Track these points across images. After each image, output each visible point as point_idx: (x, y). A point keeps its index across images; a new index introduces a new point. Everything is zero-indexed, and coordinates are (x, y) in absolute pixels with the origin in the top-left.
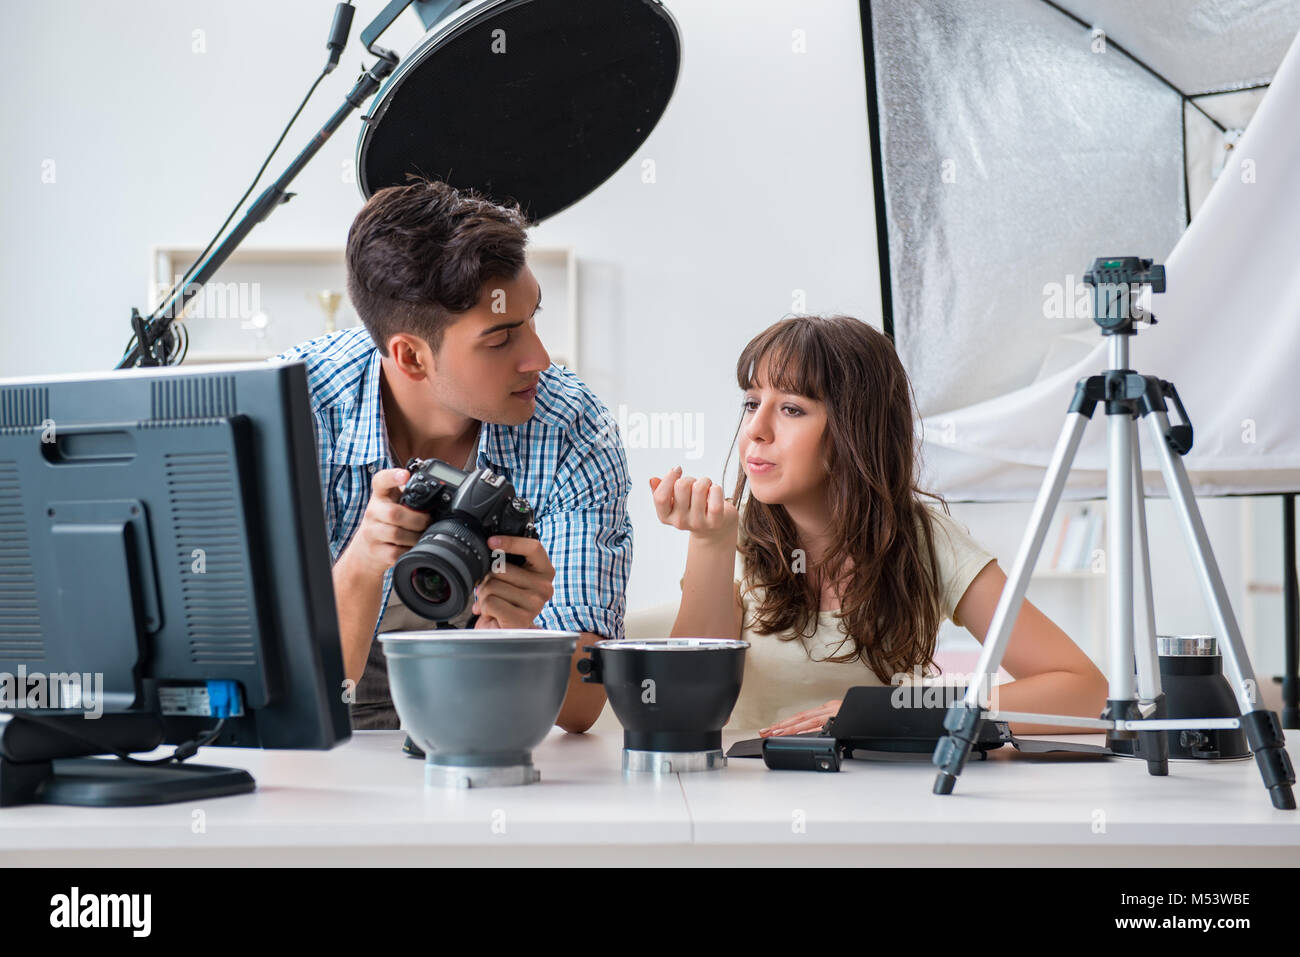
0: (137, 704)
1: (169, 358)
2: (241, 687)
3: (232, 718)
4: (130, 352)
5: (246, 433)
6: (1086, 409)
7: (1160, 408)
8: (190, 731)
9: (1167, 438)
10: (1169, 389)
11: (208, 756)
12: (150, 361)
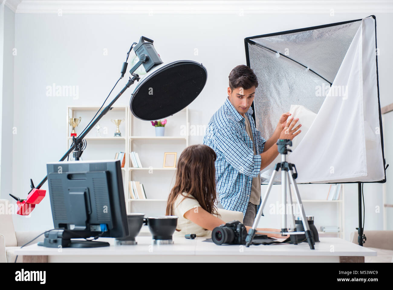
0: (86, 229)
1: (82, 148)
2: (107, 225)
3: (106, 232)
4: (72, 146)
5: (109, 174)
6: (277, 169)
7: (291, 169)
8: (97, 234)
9: (292, 176)
10: (294, 165)
11: (101, 239)
12: (77, 149)
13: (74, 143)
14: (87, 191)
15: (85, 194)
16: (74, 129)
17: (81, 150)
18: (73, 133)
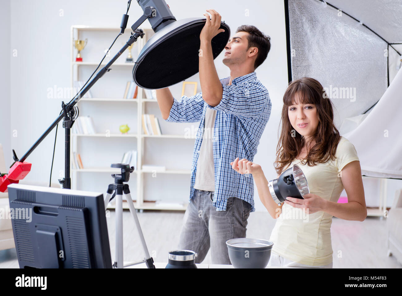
1: (73, 117)
4: (61, 114)
5: (87, 213)
12: (67, 118)
13: (63, 111)
14: (59, 231)
15: (57, 235)
16: (79, 52)
17: (72, 119)
18: (79, 57)
